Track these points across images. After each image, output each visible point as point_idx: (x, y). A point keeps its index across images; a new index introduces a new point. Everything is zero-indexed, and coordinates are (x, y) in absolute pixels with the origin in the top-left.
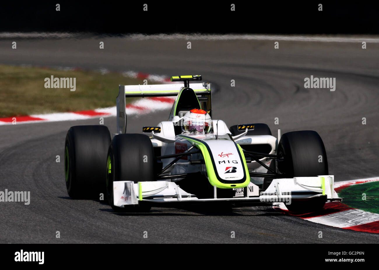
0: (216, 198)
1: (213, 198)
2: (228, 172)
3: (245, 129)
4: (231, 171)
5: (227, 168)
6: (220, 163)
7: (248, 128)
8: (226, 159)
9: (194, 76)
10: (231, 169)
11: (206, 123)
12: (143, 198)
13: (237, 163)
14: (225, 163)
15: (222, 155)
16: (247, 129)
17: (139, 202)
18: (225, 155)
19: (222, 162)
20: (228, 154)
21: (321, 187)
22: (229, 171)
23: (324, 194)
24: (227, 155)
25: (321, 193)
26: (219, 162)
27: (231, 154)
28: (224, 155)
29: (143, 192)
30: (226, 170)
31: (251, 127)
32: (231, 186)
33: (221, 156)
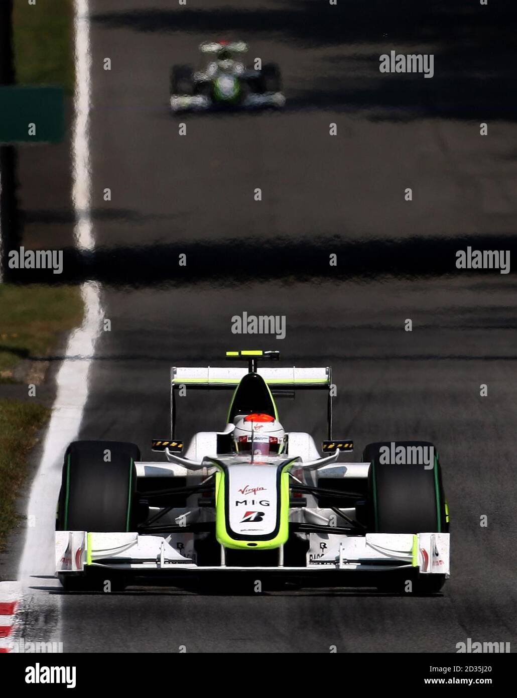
0: (225, 566)
1: (219, 565)
2: (248, 520)
3: (334, 449)
4: (252, 519)
5: (248, 514)
6: (237, 505)
7: (340, 448)
8: (249, 497)
9: (266, 352)
10: (253, 516)
11: (273, 438)
12: (93, 561)
13: (268, 505)
14: (246, 504)
15: (245, 490)
16: (338, 450)
17: (86, 567)
18: (251, 491)
19: (241, 503)
20: (256, 488)
21: (410, 553)
22: (250, 518)
23: (414, 565)
24: (255, 491)
25: (410, 563)
26: (237, 502)
27: (263, 489)
28: (249, 490)
29: (93, 551)
30: (246, 515)
31: (346, 445)
32: (249, 545)
33: (243, 492)
